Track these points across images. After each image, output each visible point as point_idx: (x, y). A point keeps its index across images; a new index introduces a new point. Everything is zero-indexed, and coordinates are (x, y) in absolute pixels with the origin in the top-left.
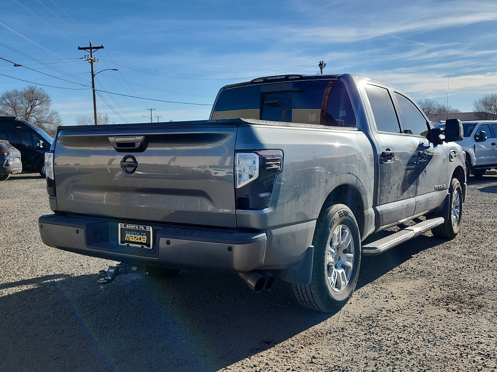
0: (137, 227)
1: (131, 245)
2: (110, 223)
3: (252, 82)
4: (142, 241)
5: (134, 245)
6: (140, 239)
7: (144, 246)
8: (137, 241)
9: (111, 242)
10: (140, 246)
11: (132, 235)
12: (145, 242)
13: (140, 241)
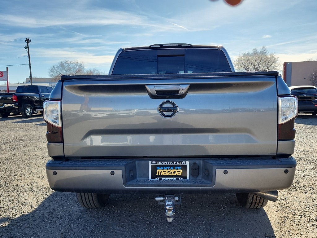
0: (171, 163)
1: (163, 178)
2: (137, 162)
3: (150, 47)
4: (177, 173)
5: (167, 179)
6: (174, 172)
7: (180, 178)
8: (171, 174)
9: (138, 179)
10: (175, 178)
11: (164, 170)
12: (180, 174)
13: (175, 174)
